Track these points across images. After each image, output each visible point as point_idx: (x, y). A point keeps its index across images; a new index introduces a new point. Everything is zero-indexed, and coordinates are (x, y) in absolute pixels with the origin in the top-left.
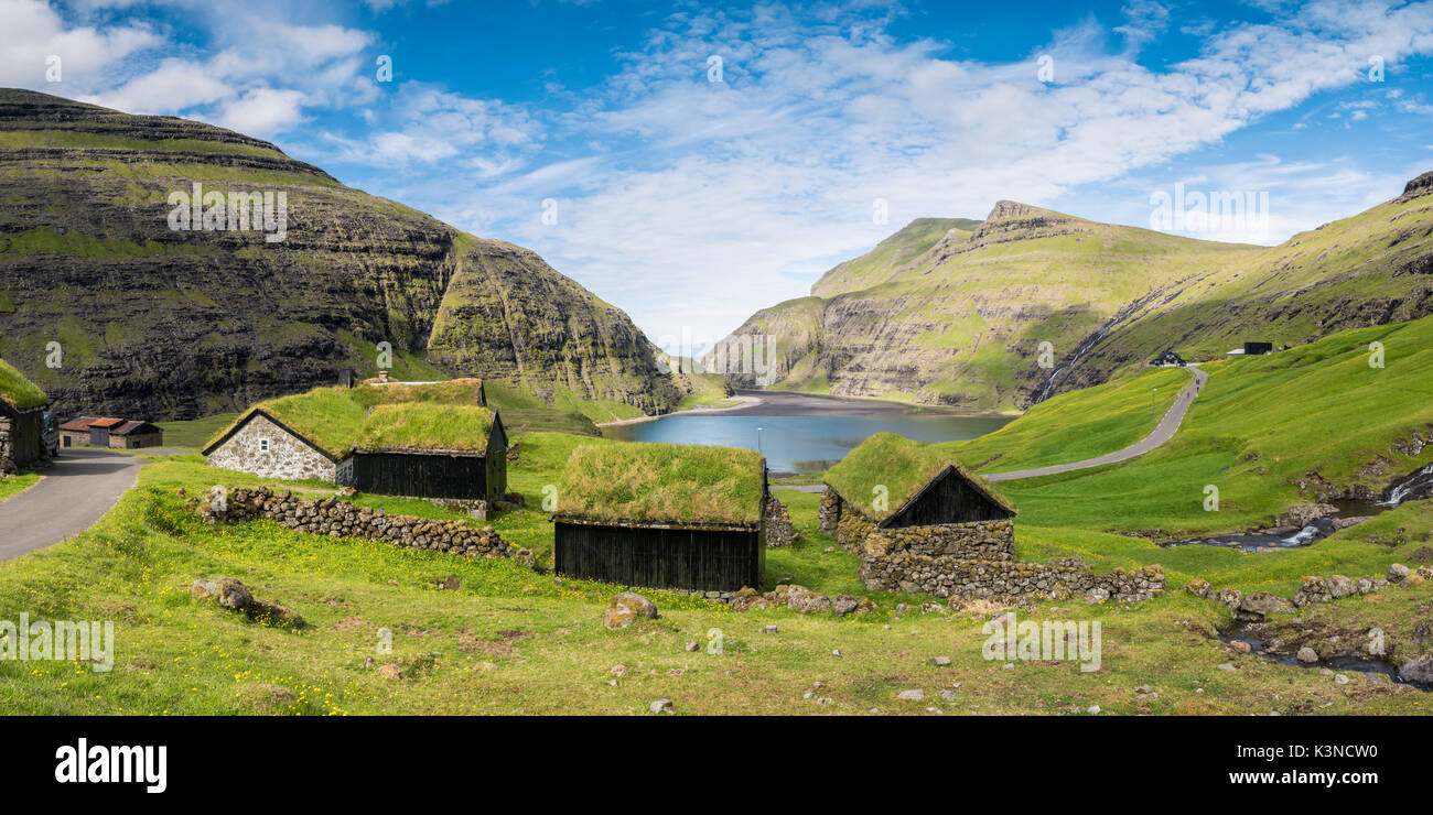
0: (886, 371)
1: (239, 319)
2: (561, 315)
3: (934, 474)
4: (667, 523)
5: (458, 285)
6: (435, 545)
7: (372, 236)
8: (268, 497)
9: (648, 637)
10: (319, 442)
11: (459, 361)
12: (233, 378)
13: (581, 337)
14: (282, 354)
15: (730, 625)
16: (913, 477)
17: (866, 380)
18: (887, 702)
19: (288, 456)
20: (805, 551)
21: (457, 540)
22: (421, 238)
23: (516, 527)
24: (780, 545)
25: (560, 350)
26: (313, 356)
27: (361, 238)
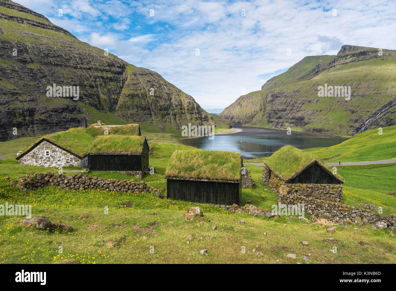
0: (291, 119)
1: (29, 96)
2: (168, 98)
3: (308, 163)
4: (207, 179)
5: (129, 85)
6: (122, 190)
7: (92, 63)
8: (51, 176)
9: (200, 224)
10: (73, 150)
11: (129, 115)
12: (27, 121)
13: (176, 106)
14: (51, 111)
15: (229, 220)
16: (299, 164)
17: (283, 122)
18: (282, 258)
19: (59, 158)
20: (257, 190)
21: (131, 187)
22: (113, 65)
23: (152, 181)
24: (248, 187)
25: (168, 111)
26: (66, 112)
27: (87, 64)
